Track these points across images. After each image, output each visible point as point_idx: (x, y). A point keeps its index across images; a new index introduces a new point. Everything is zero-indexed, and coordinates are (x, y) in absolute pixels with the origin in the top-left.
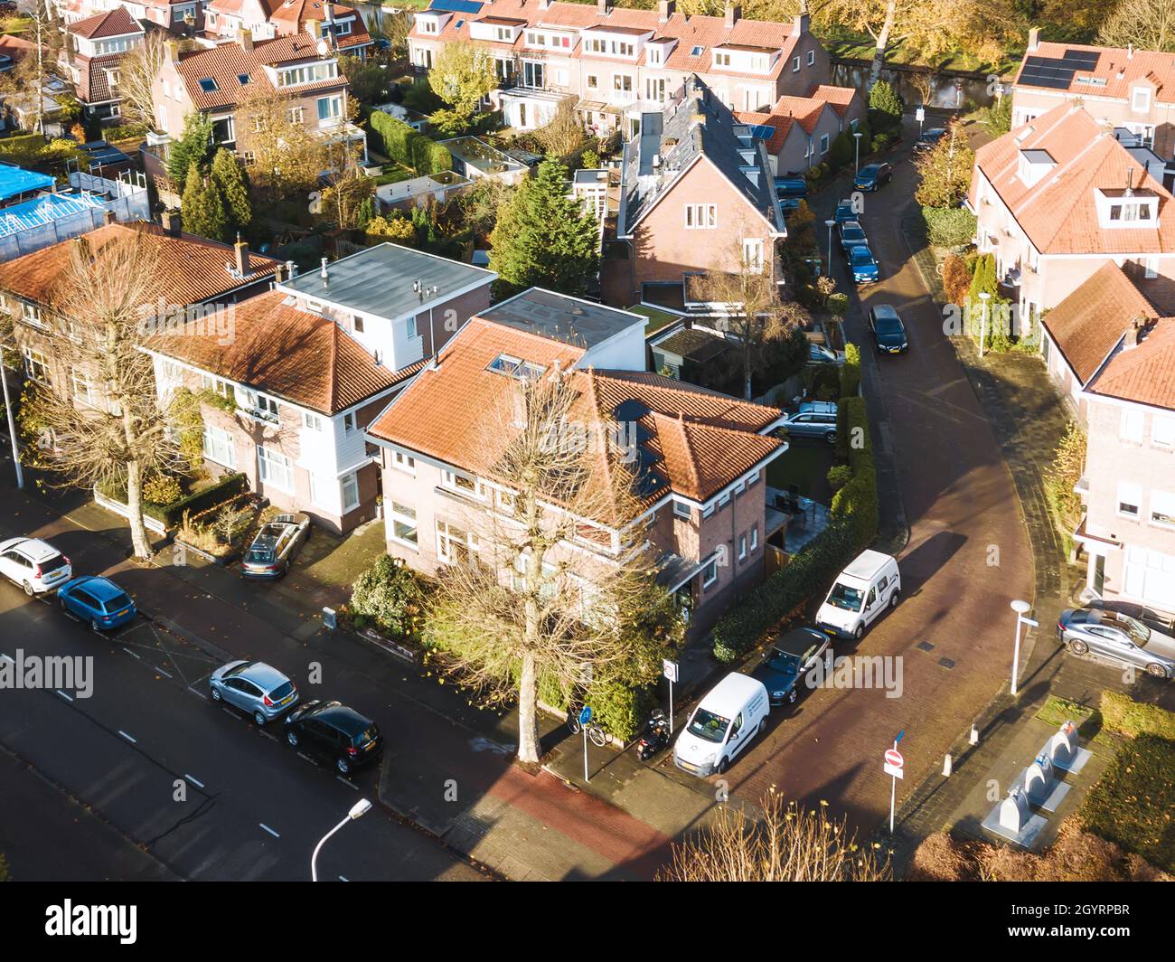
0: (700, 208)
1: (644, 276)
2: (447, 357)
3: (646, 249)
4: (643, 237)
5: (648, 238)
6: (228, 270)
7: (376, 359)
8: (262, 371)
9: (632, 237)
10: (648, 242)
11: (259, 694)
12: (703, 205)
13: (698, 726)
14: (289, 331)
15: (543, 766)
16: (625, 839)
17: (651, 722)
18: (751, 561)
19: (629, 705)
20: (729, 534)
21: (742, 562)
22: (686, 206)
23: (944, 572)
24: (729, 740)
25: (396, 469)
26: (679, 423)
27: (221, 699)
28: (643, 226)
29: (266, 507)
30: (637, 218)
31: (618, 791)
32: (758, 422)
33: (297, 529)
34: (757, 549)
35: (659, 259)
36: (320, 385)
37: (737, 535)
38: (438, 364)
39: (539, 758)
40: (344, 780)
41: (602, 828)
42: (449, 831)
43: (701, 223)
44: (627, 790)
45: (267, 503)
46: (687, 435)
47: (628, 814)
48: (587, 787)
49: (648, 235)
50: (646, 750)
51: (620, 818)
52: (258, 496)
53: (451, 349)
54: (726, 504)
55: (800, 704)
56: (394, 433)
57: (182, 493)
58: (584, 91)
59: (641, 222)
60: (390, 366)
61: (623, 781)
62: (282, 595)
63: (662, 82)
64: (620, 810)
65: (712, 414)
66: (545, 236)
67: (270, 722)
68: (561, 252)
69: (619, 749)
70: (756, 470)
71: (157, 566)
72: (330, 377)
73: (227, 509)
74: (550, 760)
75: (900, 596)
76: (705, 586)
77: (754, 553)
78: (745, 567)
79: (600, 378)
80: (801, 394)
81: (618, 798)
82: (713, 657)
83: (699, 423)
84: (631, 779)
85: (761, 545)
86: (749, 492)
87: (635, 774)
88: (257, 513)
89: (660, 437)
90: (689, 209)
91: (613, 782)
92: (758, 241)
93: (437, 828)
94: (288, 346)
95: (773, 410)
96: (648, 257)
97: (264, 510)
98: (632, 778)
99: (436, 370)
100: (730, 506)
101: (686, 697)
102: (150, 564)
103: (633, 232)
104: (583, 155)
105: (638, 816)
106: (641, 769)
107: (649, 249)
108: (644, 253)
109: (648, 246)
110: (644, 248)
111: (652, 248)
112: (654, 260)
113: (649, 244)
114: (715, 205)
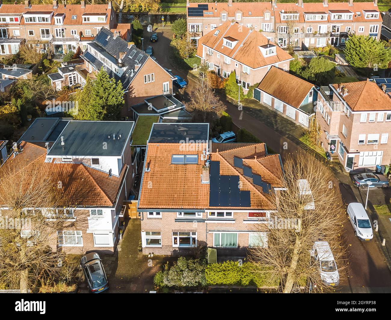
0: (149, 75)
1: (131, 104)
2: (149, 164)
3: (132, 94)
5: (133, 90)
7: (109, 174)
25: (150, 218)
26: (255, 160)
30: (129, 84)
35: (137, 96)
38: (148, 168)
43: (149, 81)
46: (262, 164)
49: (132, 89)
53: (149, 160)
56: (151, 205)
58: (27, 37)
59: (131, 84)
63: (63, 30)
79: (220, 153)
90: (145, 76)
92: (168, 82)
96: (133, 97)
104: (43, 61)
107: (133, 94)
108: (131, 96)
109: (133, 93)
110: (131, 94)
111: (134, 93)
112: (135, 97)
113: (133, 92)
114: (154, 73)
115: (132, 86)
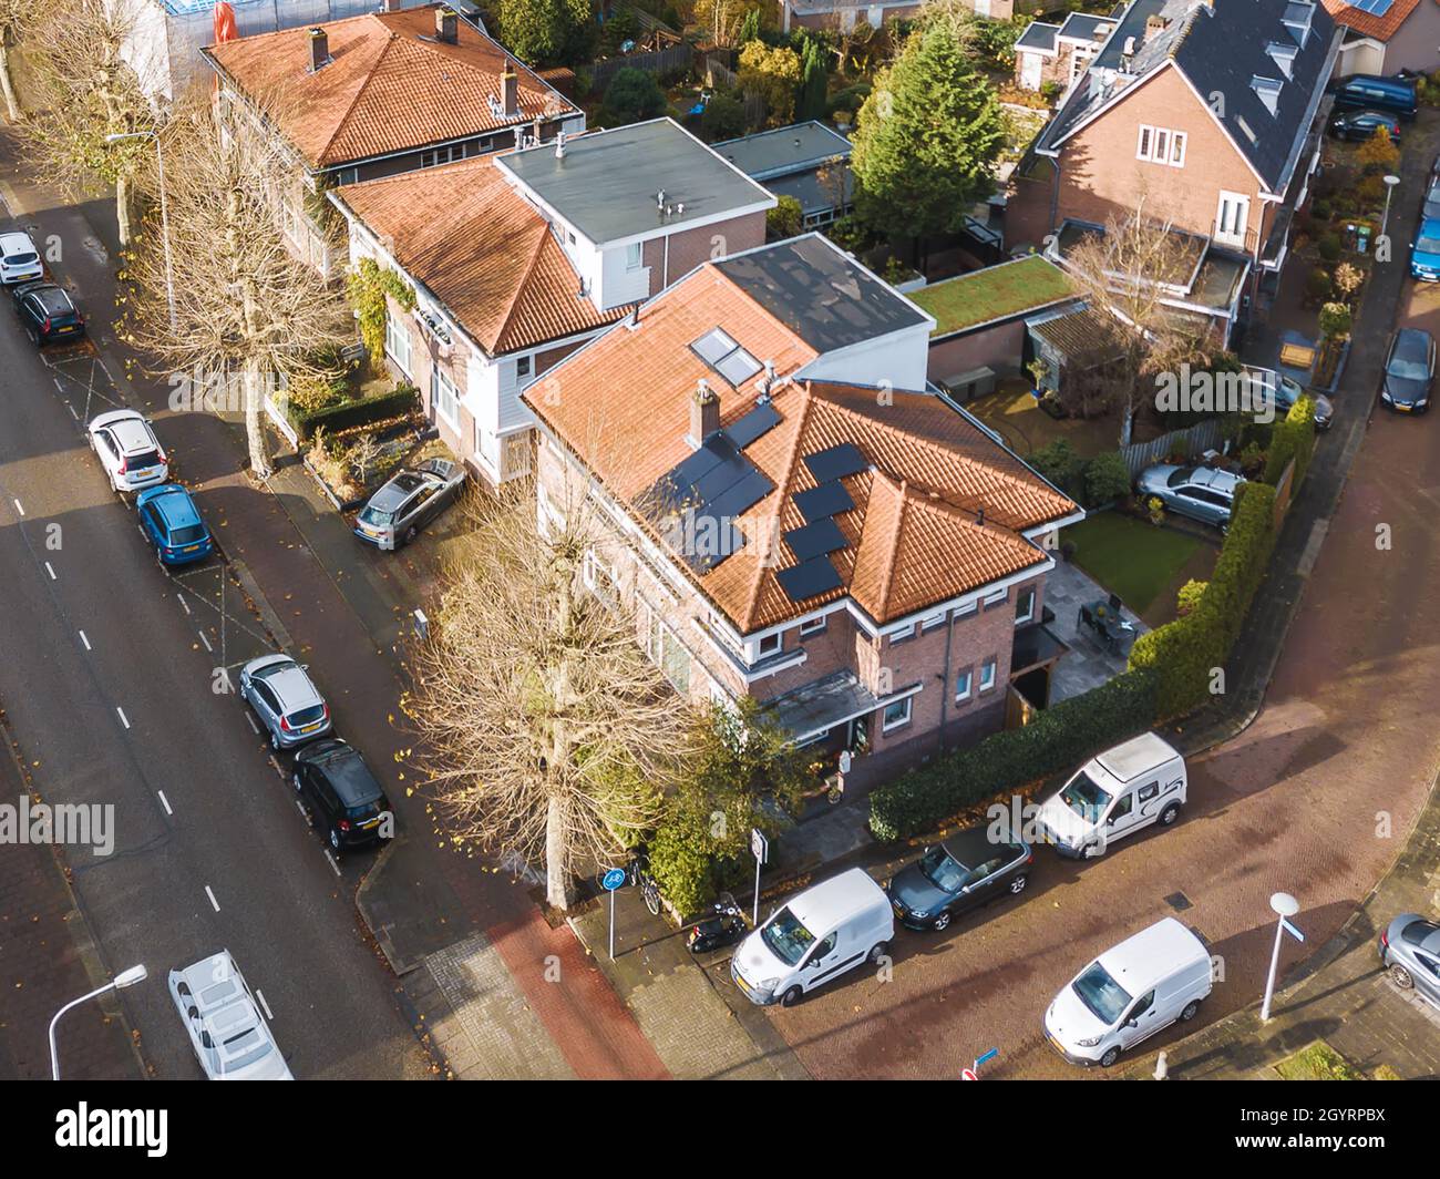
0: (1163, 135)
1: (1069, 210)
2: (653, 313)
3: (1079, 175)
4: (1076, 157)
5: (1084, 161)
6: (490, 103)
7: (582, 288)
8: (447, 271)
9: (1055, 155)
10: (1084, 166)
11: (279, 711)
12: (1168, 132)
13: (777, 931)
14: (498, 222)
15: (568, 919)
16: (614, 1057)
17: (718, 907)
18: (977, 705)
19: (693, 874)
20: (939, 667)
21: (960, 705)
22: (1143, 127)
23: (1275, 793)
24: (806, 965)
26: (900, 496)
27: (247, 700)
28: (1079, 143)
29: (432, 439)
30: (1069, 129)
31: (641, 986)
32: (1030, 515)
33: (440, 487)
34: (991, 692)
35: (1096, 193)
36: (496, 310)
37: (955, 668)
38: (636, 322)
39: (569, 906)
40: (330, 857)
41: (595, 1032)
42: (412, 972)
43: (1160, 155)
44: (655, 988)
45: (436, 435)
46: (902, 520)
47: (637, 1025)
48: (607, 967)
49: (1084, 157)
50: (699, 942)
51: (626, 1027)
52: (427, 424)
53: (662, 304)
54: (938, 627)
55: (951, 937)
57: (346, 391)
59: (1077, 135)
60: (598, 301)
61: (656, 973)
62: (390, 574)
64: (630, 1015)
65: (966, 489)
66: (917, 134)
67: (285, 749)
68: (935, 161)
69: (676, 924)
70: (1003, 584)
71: (269, 490)
72: (509, 304)
73: (364, 439)
74: (582, 913)
75: (1178, 814)
76: (886, 728)
77: (982, 696)
78: (966, 711)
79: (820, 402)
80: (1219, 449)
81: (639, 999)
82: (867, 826)
83: (933, 502)
84: (667, 974)
85: (1002, 685)
86: (982, 616)
87: (676, 969)
88: (418, 444)
89: (869, 511)
90: (1146, 133)
91: (642, 971)
92: (1244, 199)
93: (400, 962)
94: (489, 244)
95: (1063, 502)
96: (1082, 187)
97: (429, 443)
98: (669, 973)
99: (632, 328)
100: (944, 629)
101: (803, 876)
102: (263, 485)
103: (1061, 146)
105: (648, 1032)
106: (687, 965)
107: (1084, 176)
108: (1075, 181)
109: (1083, 172)
110: (1075, 174)
111: (1089, 176)
112: (1089, 193)
113: (1086, 169)
114: (1185, 135)
115: (1086, 147)
